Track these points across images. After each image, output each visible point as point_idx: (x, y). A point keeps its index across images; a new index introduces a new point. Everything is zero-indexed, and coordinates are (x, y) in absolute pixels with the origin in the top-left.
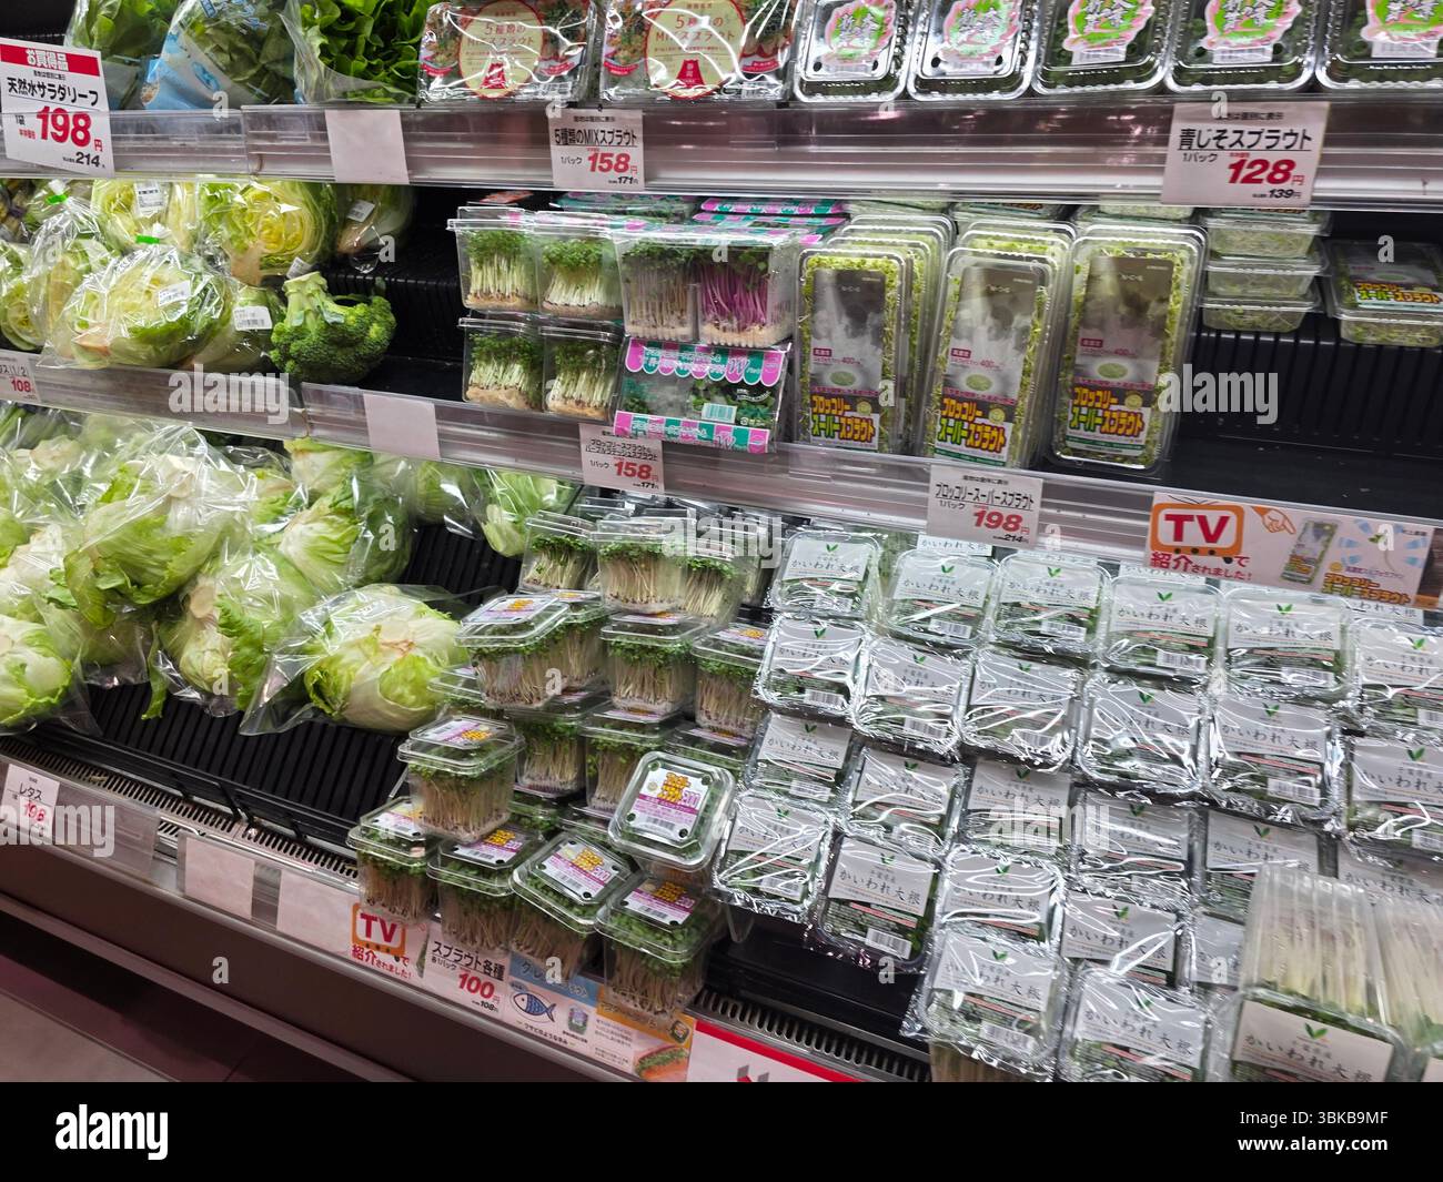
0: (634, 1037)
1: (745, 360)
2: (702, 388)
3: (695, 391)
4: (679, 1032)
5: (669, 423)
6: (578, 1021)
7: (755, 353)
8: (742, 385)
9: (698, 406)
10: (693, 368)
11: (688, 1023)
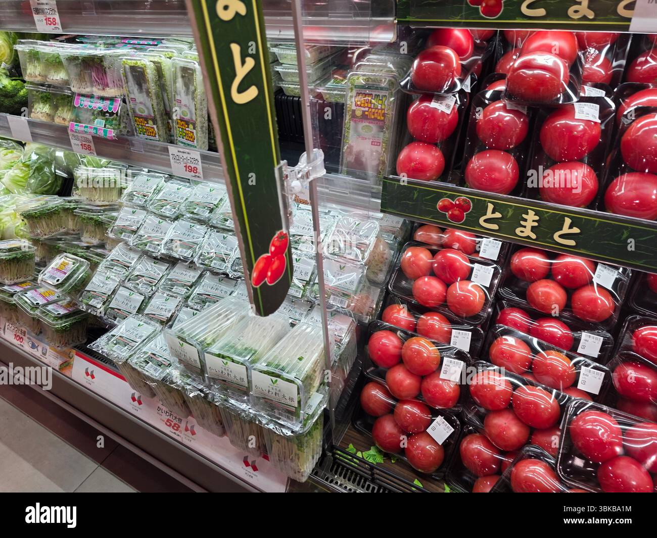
0: (59, 357)
1: (109, 102)
2: (96, 113)
3: (93, 114)
4: (71, 356)
5: (85, 127)
6: (44, 351)
7: (112, 99)
8: (107, 112)
9: (94, 120)
10: (93, 105)
11: (74, 352)
